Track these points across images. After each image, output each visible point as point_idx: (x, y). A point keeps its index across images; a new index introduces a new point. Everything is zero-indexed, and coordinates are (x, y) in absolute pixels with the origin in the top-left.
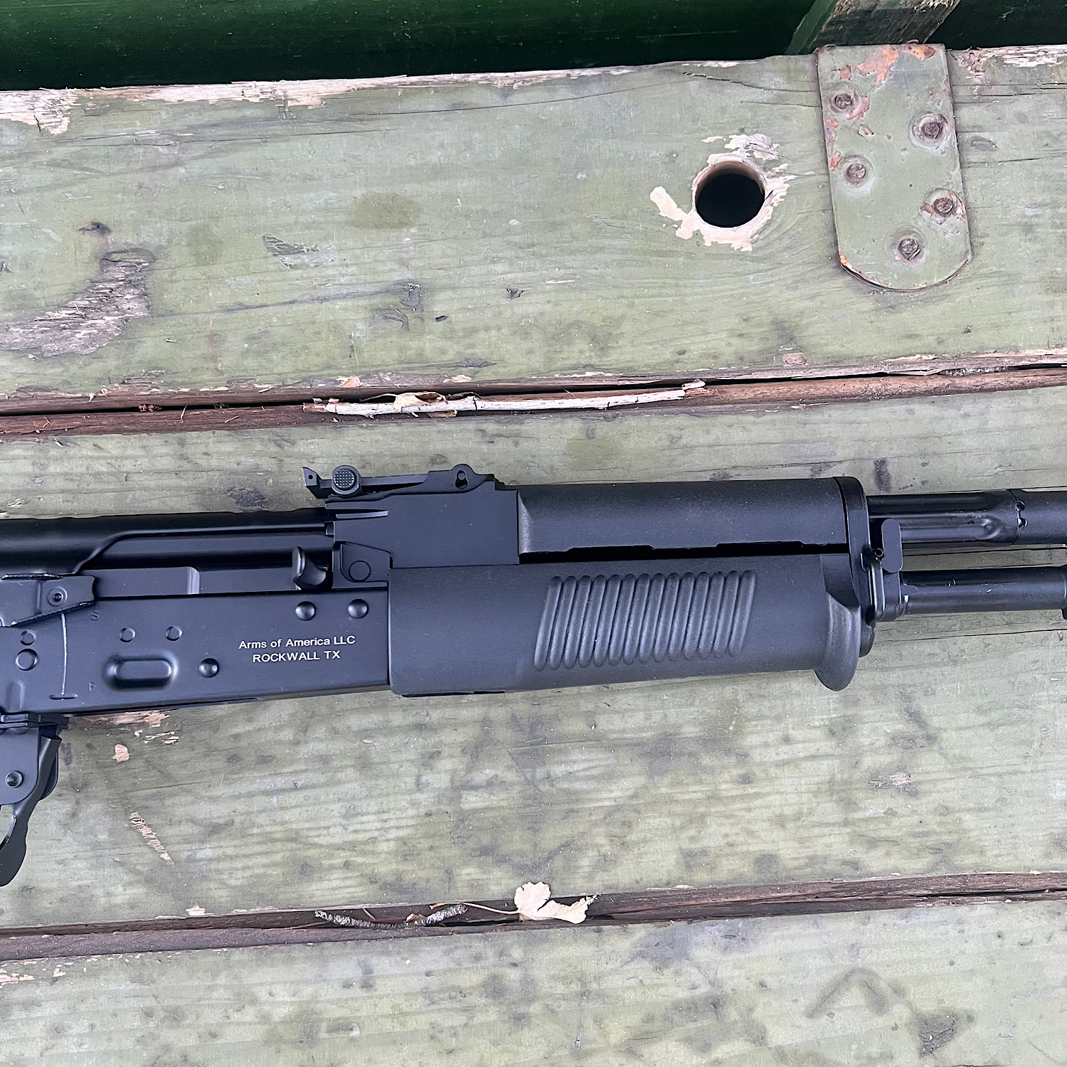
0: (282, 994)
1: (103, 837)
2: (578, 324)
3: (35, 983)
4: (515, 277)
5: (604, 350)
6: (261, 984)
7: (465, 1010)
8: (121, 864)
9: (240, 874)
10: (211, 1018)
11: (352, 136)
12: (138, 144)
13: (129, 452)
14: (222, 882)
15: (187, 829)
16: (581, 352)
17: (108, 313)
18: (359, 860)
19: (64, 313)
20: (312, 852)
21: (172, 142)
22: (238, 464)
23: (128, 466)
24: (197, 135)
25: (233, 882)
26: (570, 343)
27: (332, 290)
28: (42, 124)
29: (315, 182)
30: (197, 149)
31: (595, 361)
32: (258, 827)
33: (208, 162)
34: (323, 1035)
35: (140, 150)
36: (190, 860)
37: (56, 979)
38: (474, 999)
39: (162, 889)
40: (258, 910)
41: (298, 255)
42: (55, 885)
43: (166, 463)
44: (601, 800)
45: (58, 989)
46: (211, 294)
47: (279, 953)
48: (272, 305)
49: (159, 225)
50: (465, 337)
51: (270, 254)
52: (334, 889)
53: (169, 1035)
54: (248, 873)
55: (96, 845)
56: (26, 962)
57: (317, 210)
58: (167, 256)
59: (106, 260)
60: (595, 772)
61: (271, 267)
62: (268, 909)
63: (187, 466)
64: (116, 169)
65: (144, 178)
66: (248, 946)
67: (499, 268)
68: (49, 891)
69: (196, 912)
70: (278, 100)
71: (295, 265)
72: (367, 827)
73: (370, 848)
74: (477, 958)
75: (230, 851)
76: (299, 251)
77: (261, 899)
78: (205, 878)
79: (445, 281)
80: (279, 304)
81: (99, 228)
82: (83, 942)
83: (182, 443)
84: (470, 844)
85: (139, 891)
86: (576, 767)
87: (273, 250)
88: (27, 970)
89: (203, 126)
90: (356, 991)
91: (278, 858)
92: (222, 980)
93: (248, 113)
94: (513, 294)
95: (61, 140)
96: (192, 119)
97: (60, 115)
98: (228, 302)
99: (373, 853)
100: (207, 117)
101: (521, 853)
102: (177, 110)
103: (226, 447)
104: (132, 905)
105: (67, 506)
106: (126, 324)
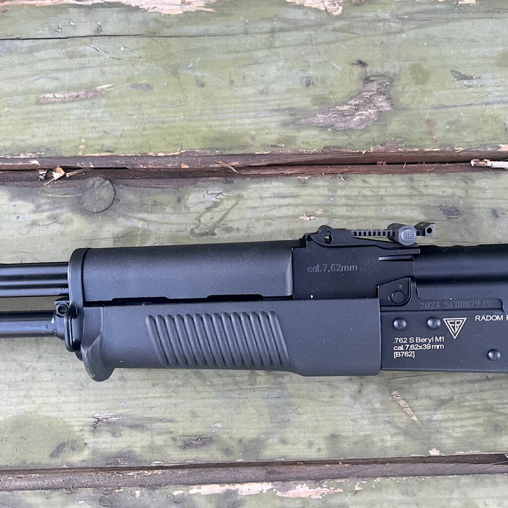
1: (377, 405)
3: (345, 493)
6: (479, 498)
8: (389, 422)
9: (459, 430)
11: (494, 20)
12: (380, 21)
13: (382, 184)
14: (448, 434)
15: (426, 402)
17: (370, 108)
19: (346, 107)
21: (397, 21)
22: (443, 192)
23: (382, 192)
24: (411, 17)
25: (455, 435)
27: (491, 98)
28: (328, 9)
29: (476, 43)
30: (412, 25)
32: (468, 402)
33: (418, 31)
35: (381, 24)
36: (430, 421)
37: (356, 492)
39: (414, 438)
40: (471, 452)
41: (471, 80)
42: (350, 434)
43: (403, 191)
45: (358, 498)
46: (425, 99)
47: (488, 479)
48: (459, 106)
49: (393, 63)
51: (456, 79)
54: (464, 429)
55: (374, 410)
56: (338, 481)
57: (479, 57)
58: (400, 79)
59: (367, 80)
61: (457, 86)
62: (477, 452)
63: (415, 192)
64: (368, 33)
65: (385, 39)
66: (469, 474)
68: (347, 438)
69: (434, 452)
71: (470, 86)
75: (452, 416)
76: (471, 78)
77: (472, 445)
78: (439, 432)
80: (463, 105)
81: (362, 63)
82: (370, 469)
83: (412, 180)
85: (400, 439)
87: (457, 77)
88: (339, 485)
89: (414, 13)
91: (481, 421)
92: (455, 495)
95: (339, 18)
96: (408, 9)
97: (338, 5)
98: (436, 104)
100: (416, 8)
103: (437, 183)
104: (397, 448)
105: (349, 214)
106: (381, 114)
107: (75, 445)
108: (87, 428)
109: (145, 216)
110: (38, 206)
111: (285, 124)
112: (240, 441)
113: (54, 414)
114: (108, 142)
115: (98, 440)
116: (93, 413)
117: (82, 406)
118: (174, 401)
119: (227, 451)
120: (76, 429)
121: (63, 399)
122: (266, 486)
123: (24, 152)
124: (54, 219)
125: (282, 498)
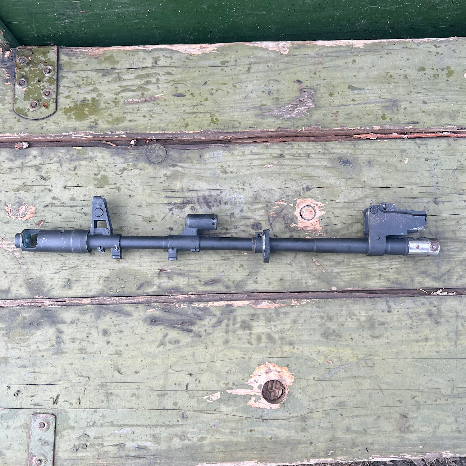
0: (363, 313)
1: (304, 264)
2: (445, 112)
3: (287, 306)
4: (425, 98)
5: (454, 120)
6: (356, 310)
7: (420, 320)
8: (310, 273)
9: (347, 277)
10: (341, 319)
11: (373, 56)
12: (310, 57)
13: (309, 147)
14: (341, 279)
15: (330, 263)
16: (447, 120)
17: (303, 107)
18: (384, 274)
19: (290, 106)
20: (369, 271)
21: (319, 57)
22: (342, 152)
23: (309, 152)
24: (327, 55)
25: (345, 280)
26: (443, 118)
27: (370, 100)
28: (281, 51)
29: (362, 69)
30: (327, 59)
31: (451, 123)
32: (352, 263)
33: (330, 63)
34: (377, 326)
35: (310, 59)
36: (332, 272)
37: (293, 306)
38: (423, 317)
39: (323, 281)
41: (359, 90)
42: (290, 279)
43: (320, 151)
44: (459, 258)
45: (294, 309)
47: (361, 300)
48: (352, 105)
49: (317, 81)
50: (411, 115)
52: (377, 283)
53: (329, 324)
54: (350, 277)
55: (302, 267)
56: (284, 300)
57: (364, 77)
58: (320, 90)
59: (301, 90)
60: (456, 249)
61: (351, 94)
63: (326, 152)
64: (303, 64)
65: (312, 67)
66: (351, 298)
67: (420, 95)
69: (334, 289)
70: (350, 45)
71: (358, 93)
72: (386, 264)
73: (387, 270)
74: (423, 304)
75: (343, 270)
78: (336, 278)
79: (403, 99)
80: (355, 105)
82: (301, 295)
83: (325, 145)
84: (418, 270)
85: (316, 281)
86: (450, 248)
87: (351, 89)
88: (284, 303)
89: (328, 52)
90: (386, 313)
92: (344, 308)
93: (342, 49)
94: (424, 103)
95: (287, 56)
96: (325, 50)
97: (286, 48)
98: (339, 104)
99: (388, 272)
100: (329, 50)
101: (434, 274)
102: (321, 47)
103: (338, 146)
104: (314, 286)
105: (291, 163)
106: (309, 109)
107: (149, 284)
108: (155, 275)
109: (183, 165)
110: (126, 159)
111: (257, 116)
112: (234, 282)
113: (138, 268)
114: (163, 125)
115: (161, 281)
116: (158, 267)
117: (153, 264)
118: (200, 262)
119: (227, 287)
120: (150, 275)
121: (142, 260)
122: (247, 302)
123: (118, 131)
124: (135, 166)
125: (255, 309)
